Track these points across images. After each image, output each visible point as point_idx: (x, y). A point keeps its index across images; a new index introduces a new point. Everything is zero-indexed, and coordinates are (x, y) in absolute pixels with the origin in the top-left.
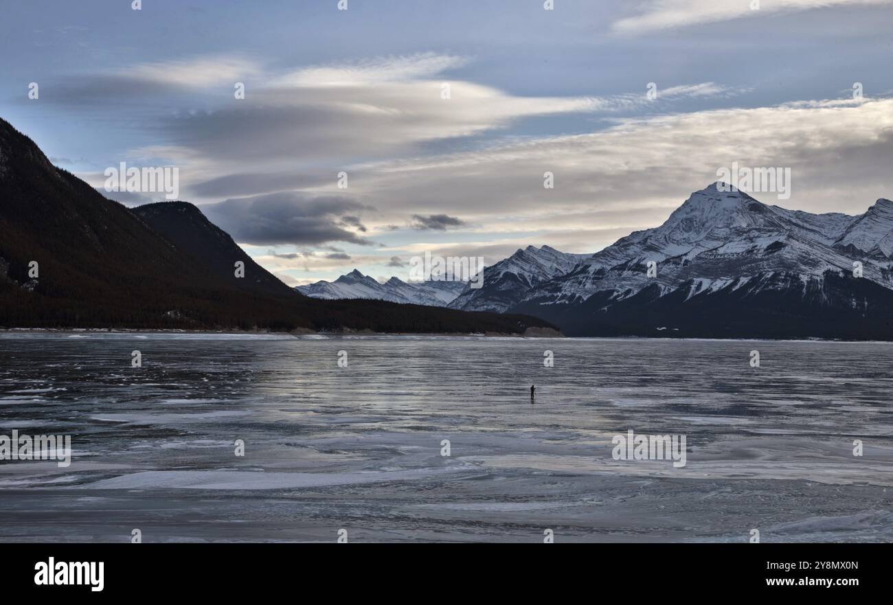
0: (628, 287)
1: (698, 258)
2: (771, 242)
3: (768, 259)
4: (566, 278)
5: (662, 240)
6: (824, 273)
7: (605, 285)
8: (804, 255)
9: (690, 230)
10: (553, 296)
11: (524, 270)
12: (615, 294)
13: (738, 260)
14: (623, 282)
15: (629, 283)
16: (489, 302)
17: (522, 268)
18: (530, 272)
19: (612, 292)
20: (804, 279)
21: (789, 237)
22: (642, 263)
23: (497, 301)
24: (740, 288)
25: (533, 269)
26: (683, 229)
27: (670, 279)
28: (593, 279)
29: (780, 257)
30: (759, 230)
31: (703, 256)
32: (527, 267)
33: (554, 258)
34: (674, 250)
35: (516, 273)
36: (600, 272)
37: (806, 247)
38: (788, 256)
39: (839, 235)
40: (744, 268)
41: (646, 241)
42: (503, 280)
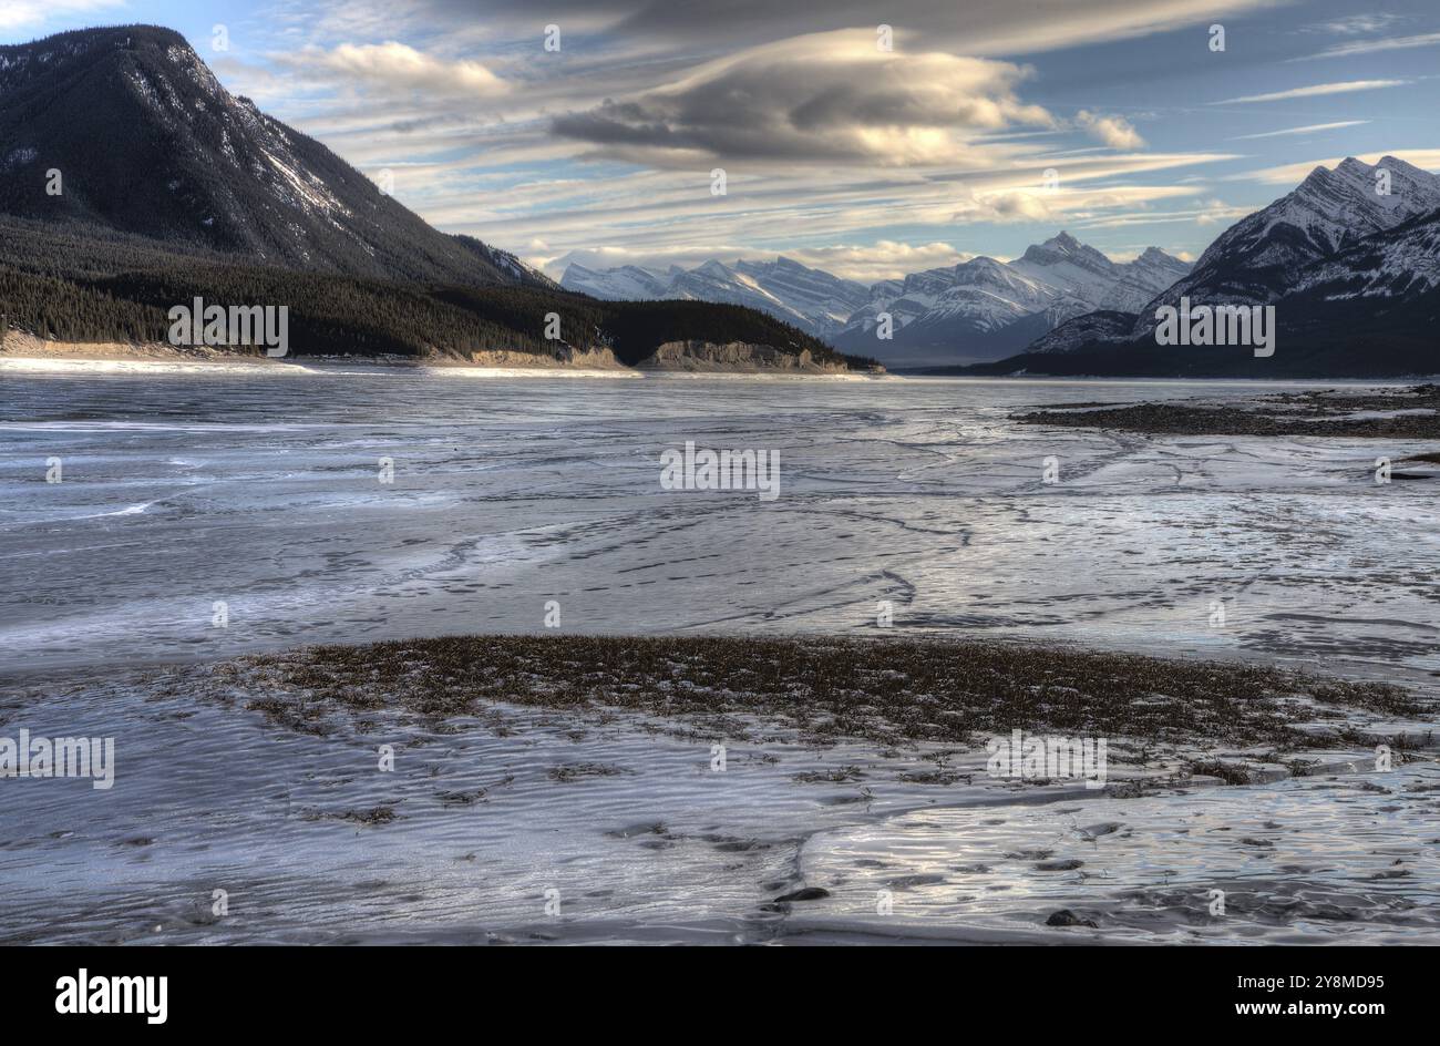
11: (1325, 216)
17: (1320, 212)
18: (1341, 222)
25: (1348, 216)
35: (1303, 225)
42: (1265, 243)
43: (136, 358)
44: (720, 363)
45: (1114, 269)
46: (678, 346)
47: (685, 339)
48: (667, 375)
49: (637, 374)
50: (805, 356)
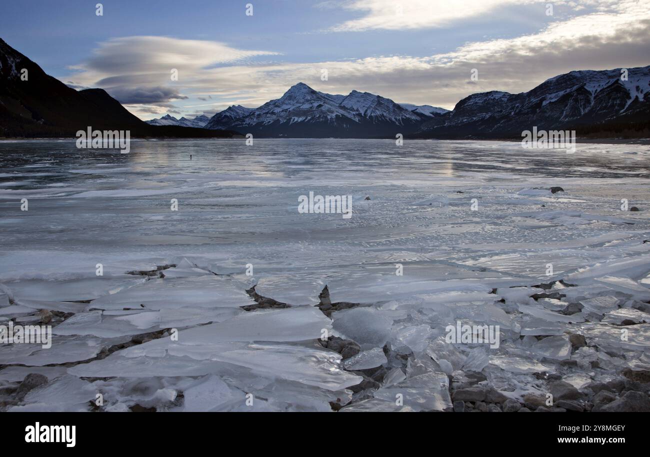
0: (269, 120)
1: (293, 110)
2: (318, 104)
3: (317, 110)
4: (247, 117)
5: (281, 103)
6: (335, 115)
7: (261, 119)
8: (329, 109)
9: (292, 100)
10: (242, 123)
12: (265, 123)
13: (307, 110)
14: (267, 119)
19: (263, 122)
20: (329, 117)
21: (324, 103)
22: (274, 111)
23: (222, 125)
24: (308, 120)
26: (289, 99)
27: (284, 117)
28: (257, 117)
29: (321, 109)
30: (314, 100)
31: (295, 109)
32: (232, 113)
33: (242, 109)
34: (285, 107)
36: (259, 115)
37: (329, 106)
38: (324, 109)
39: (340, 102)
40: (309, 113)
41: (274, 103)
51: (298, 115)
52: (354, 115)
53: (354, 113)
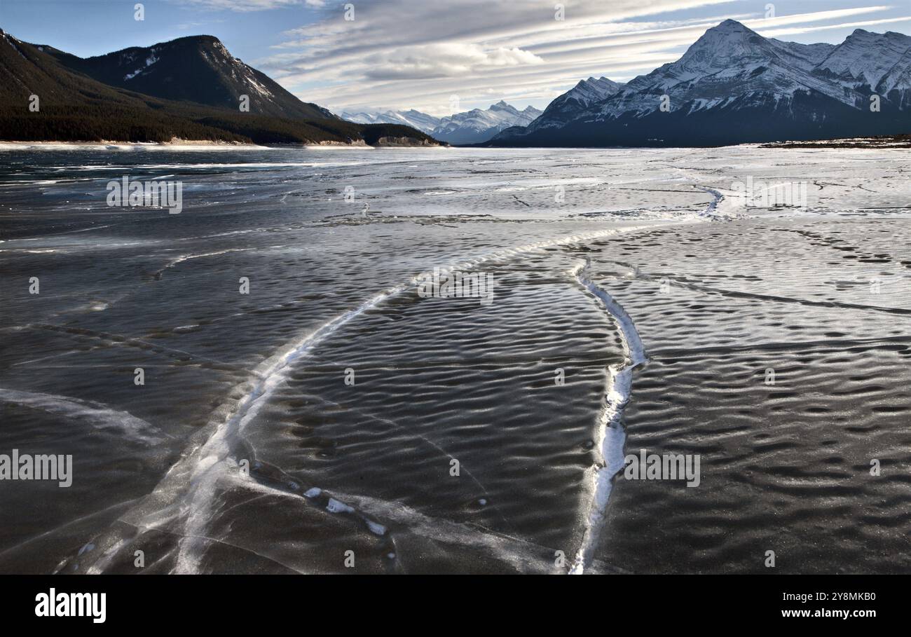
0: (648, 107)
1: (700, 82)
2: (756, 67)
3: (751, 82)
4: (605, 102)
5: (679, 69)
6: (794, 92)
7: (632, 106)
8: (780, 77)
9: (702, 60)
10: (594, 116)
11: (584, 96)
12: (638, 113)
13: (730, 83)
14: (645, 104)
15: (649, 104)
16: (552, 121)
17: (582, 94)
18: (589, 97)
19: (635, 112)
20: (777, 97)
21: (772, 62)
22: (661, 88)
23: (559, 120)
24: (729, 105)
25: (591, 95)
26: (697, 60)
27: (678, 100)
28: (625, 101)
29: (761, 79)
30: (749, 58)
31: (703, 80)
32: (586, 94)
33: (608, 86)
34: (686, 76)
35: (577, 98)
36: (631, 96)
37: (785, 71)
38: (767, 78)
39: (820, 62)
40: (733, 89)
41: (667, 71)
42: (566, 104)
43: (213, 145)
44: (400, 144)
45: (518, 112)
46: (385, 138)
47: (388, 136)
48: (382, 148)
49: (373, 148)
50: (426, 141)
51: (708, 94)
52: (846, 89)
53: (851, 85)
